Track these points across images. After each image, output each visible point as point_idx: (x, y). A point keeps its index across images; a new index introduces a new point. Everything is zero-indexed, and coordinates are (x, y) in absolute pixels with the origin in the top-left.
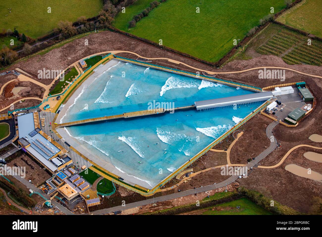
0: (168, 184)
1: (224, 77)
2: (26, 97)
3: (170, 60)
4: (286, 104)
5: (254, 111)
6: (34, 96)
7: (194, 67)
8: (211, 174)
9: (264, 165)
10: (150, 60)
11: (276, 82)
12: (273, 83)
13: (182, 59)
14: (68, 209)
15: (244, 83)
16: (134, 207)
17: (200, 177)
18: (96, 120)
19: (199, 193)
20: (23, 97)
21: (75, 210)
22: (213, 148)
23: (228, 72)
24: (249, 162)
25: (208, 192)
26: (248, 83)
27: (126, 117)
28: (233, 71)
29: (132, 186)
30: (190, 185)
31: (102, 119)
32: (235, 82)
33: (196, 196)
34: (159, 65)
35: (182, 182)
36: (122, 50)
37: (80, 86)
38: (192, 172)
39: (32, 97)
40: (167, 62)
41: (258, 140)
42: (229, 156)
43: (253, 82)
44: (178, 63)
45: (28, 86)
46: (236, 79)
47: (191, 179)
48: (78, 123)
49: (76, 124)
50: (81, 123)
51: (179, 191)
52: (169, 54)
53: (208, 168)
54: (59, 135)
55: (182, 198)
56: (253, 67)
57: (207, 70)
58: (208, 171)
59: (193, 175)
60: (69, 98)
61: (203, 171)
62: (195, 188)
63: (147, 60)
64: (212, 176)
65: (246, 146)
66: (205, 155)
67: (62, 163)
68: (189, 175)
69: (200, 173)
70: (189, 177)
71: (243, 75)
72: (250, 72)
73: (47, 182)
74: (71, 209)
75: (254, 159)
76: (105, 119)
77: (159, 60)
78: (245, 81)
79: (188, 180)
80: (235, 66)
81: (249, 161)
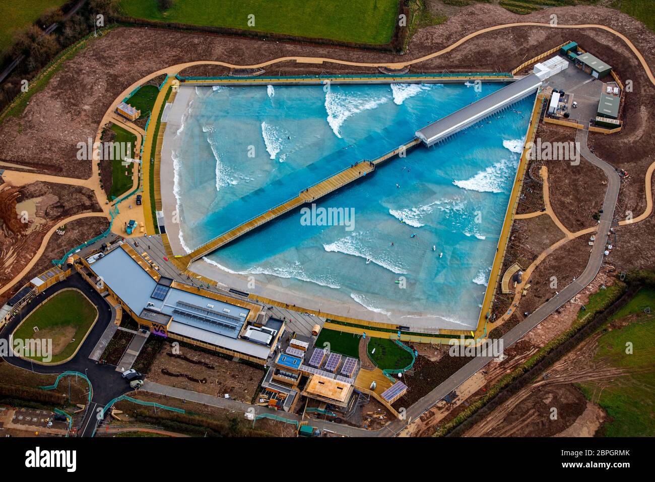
0: (498, 310)
1: (427, 69)
2: (63, 219)
3: (300, 60)
4: (572, 92)
6: (78, 212)
7: (356, 62)
8: (553, 263)
9: (627, 217)
10: (259, 69)
11: (525, 54)
12: (521, 57)
13: (321, 51)
14: (351, 424)
15: (470, 70)
16: (471, 374)
17: (540, 276)
18: (256, 225)
19: (562, 307)
20: (54, 220)
21: (367, 423)
22: (517, 213)
23: (424, 56)
24: (598, 219)
25: (574, 299)
26: (477, 68)
28: (434, 53)
29: (436, 336)
30: (535, 296)
32: (452, 72)
33: (562, 315)
34: (284, 74)
35: (517, 297)
36: (185, 62)
37: (160, 161)
38: (519, 270)
39: (75, 214)
40: (295, 64)
42: (557, 219)
43: (485, 65)
44: (319, 61)
45: (46, 193)
46: (451, 67)
47: (529, 285)
51: (526, 316)
52: (289, 47)
53: (539, 254)
54: (203, 278)
55: (539, 327)
57: (384, 61)
58: (544, 260)
59: (527, 275)
60: (160, 194)
61: (538, 262)
62: (547, 300)
63: (252, 71)
64: (559, 267)
65: (571, 191)
66: (514, 231)
67: (271, 337)
68: (519, 278)
69: (536, 269)
70: (523, 282)
71: (458, 56)
72: (464, 46)
73: (265, 384)
74: (358, 424)
75: (602, 212)
76: (273, 216)
77: (277, 65)
78: (469, 67)
79: (526, 288)
80: (429, 41)
81: (596, 217)
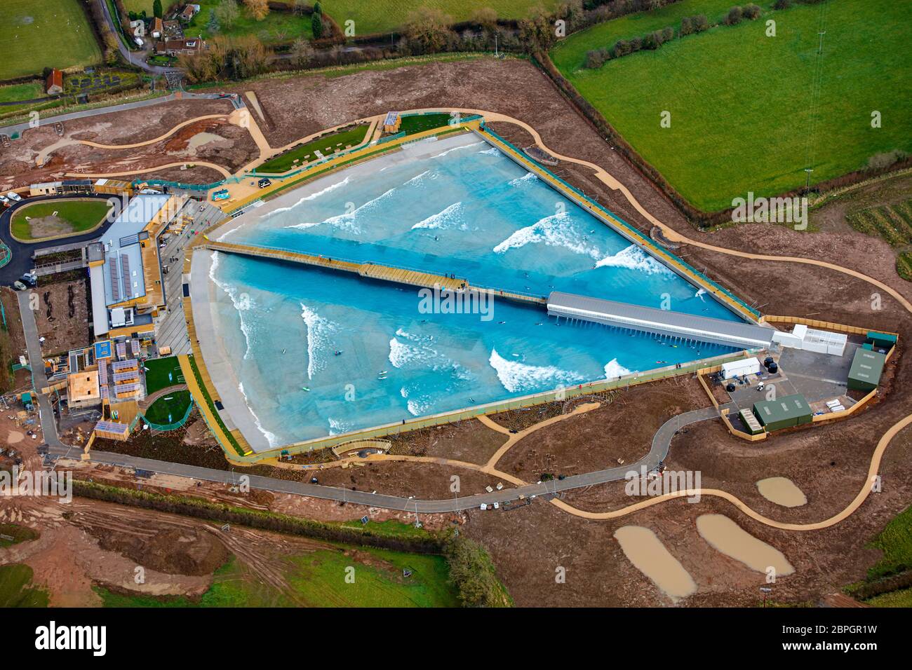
0: (303, 458)
1: (696, 258)
2: (205, 161)
3: (603, 175)
4: (788, 377)
5: (683, 365)
6: (222, 163)
7: (645, 209)
8: (423, 472)
9: (572, 503)
10: (555, 159)
11: (817, 311)
12: (808, 310)
13: (633, 179)
14: (58, 425)
15: (735, 287)
16: (189, 476)
17: (390, 469)
18: (292, 259)
19: (353, 504)
20: (199, 158)
21: (67, 433)
22: (489, 416)
23: (720, 246)
24: (542, 481)
25: (376, 509)
26: (745, 291)
27: (362, 274)
28: (734, 250)
29: (228, 434)
30: (352, 477)
31: (308, 261)
32: (713, 278)
33: (341, 509)
34: (566, 178)
35: (336, 464)
36: (513, 117)
37: (338, 171)
38: (383, 450)
39: (217, 163)
40: (591, 175)
41: (615, 438)
42: (508, 448)
43: (758, 293)
44: (613, 184)
45: (233, 138)
46: (722, 272)
47: (363, 465)
48: (252, 253)
49: (245, 252)
50: (257, 253)
51: (314, 482)
52: (613, 158)
53: (430, 456)
54: (189, 263)
55: (305, 499)
56: (796, 255)
57: (671, 225)
58: (422, 463)
59: (379, 457)
60: (284, 193)
61: (412, 459)
62: (354, 489)
63: (549, 157)
64: (420, 478)
65: (570, 440)
66: (452, 425)
67: (124, 324)
68: (368, 454)
69: (399, 461)
70: (365, 459)
71: (748, 268)
72: (775, 264)
73: (71, 353)
74: (60, 428)
75: (560, 478)
76: (316, 263)
77: (575, 166)
78: (739, 284)
79: (355, 464)
80: (751, 237)
81: (544, 477)
